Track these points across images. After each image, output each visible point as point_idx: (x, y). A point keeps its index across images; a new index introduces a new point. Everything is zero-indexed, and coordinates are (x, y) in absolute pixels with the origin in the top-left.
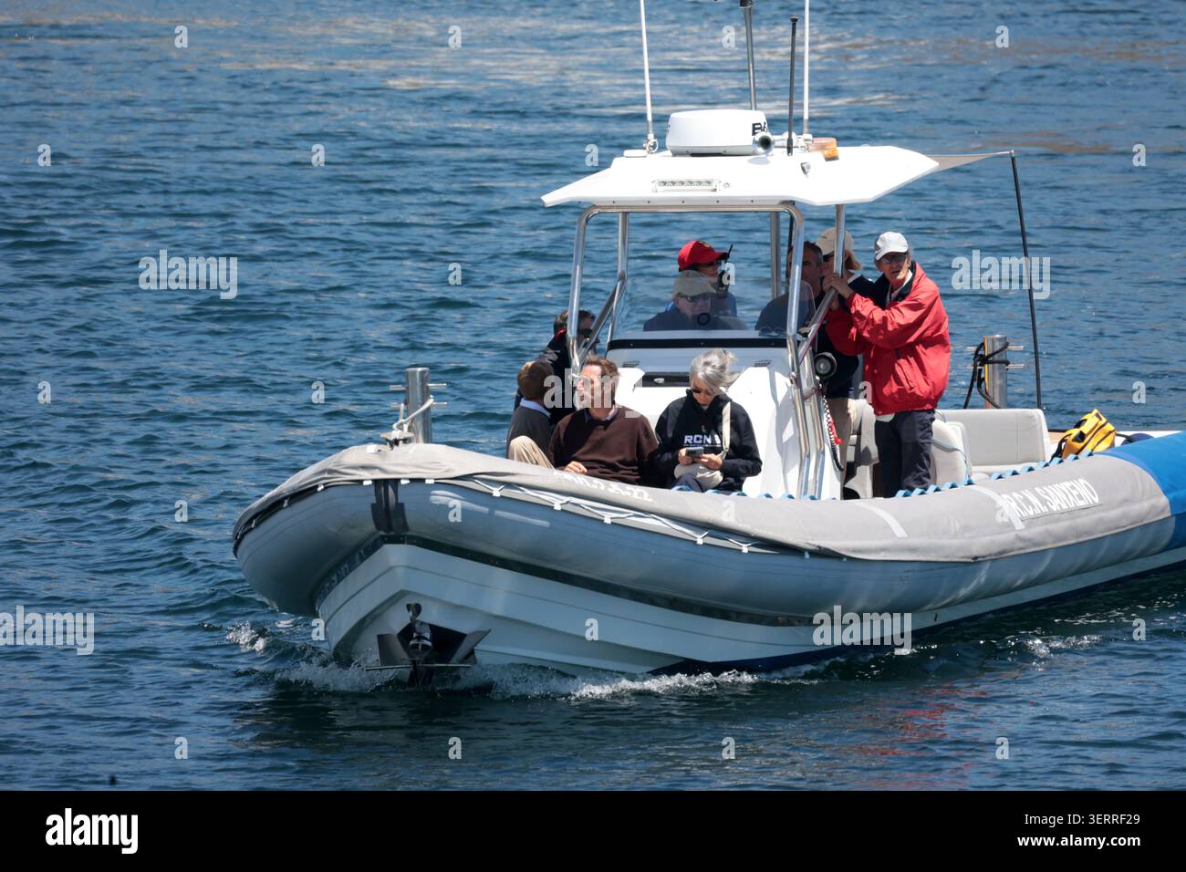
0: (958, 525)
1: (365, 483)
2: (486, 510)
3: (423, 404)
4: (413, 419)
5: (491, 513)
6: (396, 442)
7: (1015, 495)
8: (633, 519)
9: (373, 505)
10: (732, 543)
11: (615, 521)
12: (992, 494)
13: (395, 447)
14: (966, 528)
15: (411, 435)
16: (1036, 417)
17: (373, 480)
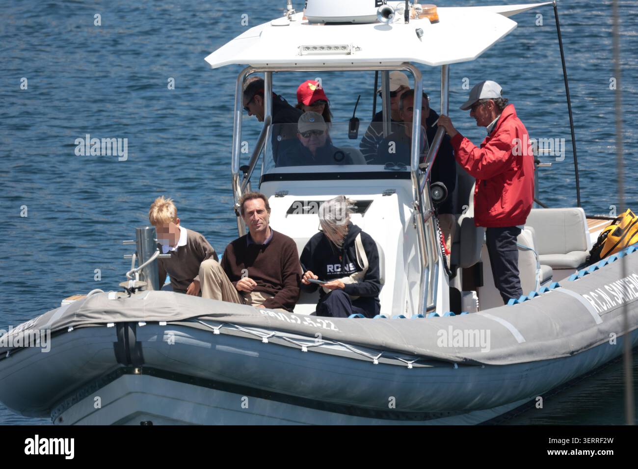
0: (558, 327)
1: (109, 325)
2: (208, 345)
3: (151, 256)
4: (142, 270)
5: (213, 348)
6: (132, 291)
7: (592, 294)
8: (324, 346)
9: (115, 344)
10: (400, 362)
11: (311, 349)
12: (576, 295)
13: (132, 295)
14: (564, 328)
15: (141, 284)
16: (580, 215)
17: (115, 323)
